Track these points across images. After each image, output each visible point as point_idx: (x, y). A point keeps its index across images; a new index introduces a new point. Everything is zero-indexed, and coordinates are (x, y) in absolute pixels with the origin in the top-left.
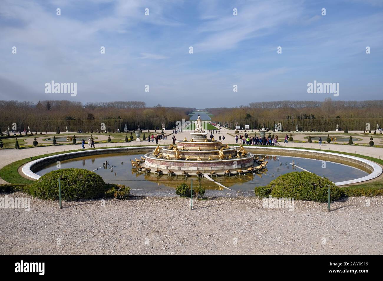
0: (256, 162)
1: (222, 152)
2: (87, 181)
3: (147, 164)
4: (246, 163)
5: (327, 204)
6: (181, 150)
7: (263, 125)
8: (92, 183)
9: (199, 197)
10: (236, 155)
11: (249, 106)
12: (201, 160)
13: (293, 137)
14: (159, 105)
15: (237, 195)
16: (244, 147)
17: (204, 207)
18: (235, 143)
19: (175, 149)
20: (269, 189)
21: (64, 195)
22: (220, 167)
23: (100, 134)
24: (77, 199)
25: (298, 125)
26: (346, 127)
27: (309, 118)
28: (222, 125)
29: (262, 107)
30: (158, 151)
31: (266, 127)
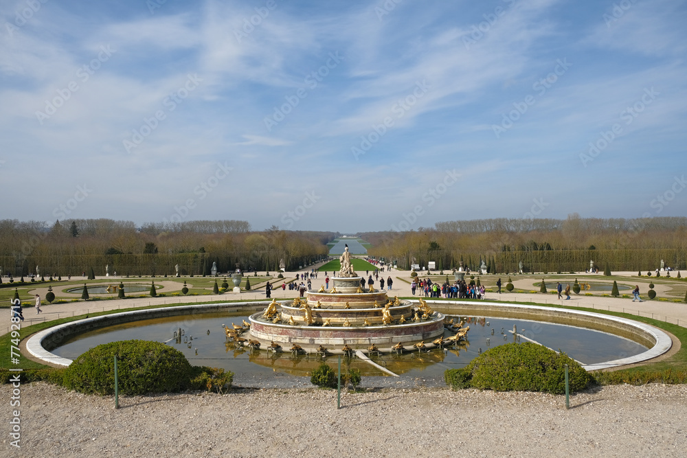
0: (449, 330)
1: (388, 311)
2: (160, 361)
3: (253, 334)
4: (431, 330)
5: (564, 397)
6: (315, 308)
7: (460, 263)
8: (169, 365)
9: (350, 388)
10: (413, 316)
11: (435, 228)
12: (351, 326)
13: (513, 283)
14: (274, 227)
15: (415, 384)
16: (427, 301)
17: (359, 404)
18: (412, 296)
19: (305, 305)
20: (469, 372)
21: (123, 386)
22: (384, 338)
23: (168, 280)
24: (145, 393)
25: (523, 262)
26: (607, 266)
27: (542, 249)
28: (386, 262)
29: (459, 230)
30: (274, 309)
31: (466, 266)
